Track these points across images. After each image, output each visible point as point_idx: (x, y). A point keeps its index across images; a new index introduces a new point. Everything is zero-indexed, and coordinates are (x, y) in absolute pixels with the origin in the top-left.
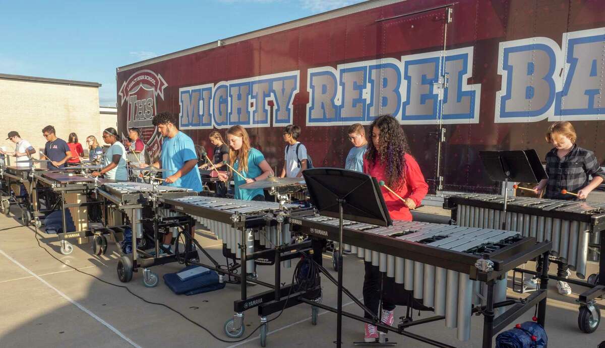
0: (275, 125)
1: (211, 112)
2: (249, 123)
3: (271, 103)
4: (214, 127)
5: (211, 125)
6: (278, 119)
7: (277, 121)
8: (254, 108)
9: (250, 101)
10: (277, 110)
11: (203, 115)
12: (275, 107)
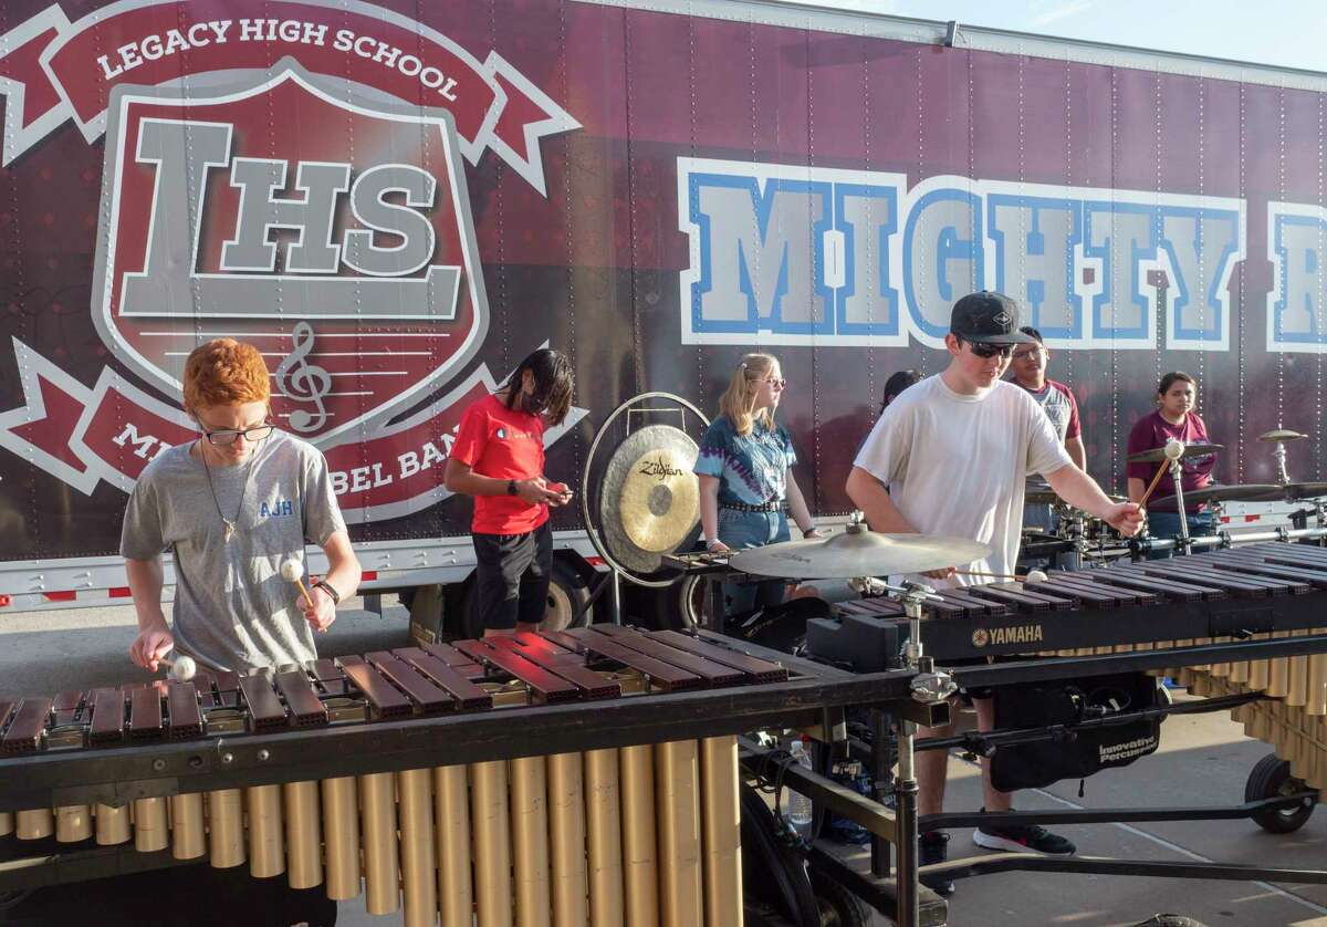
0: (1173, 344)
1: (896, 281)
2: (1077, 334)
3: (1157, 278)
4: (911, 338)
5: (894, 331)
6: (1183, 327)
7: (1180, 334)
8: (1097, 288)
9: (1081, 262)
10: (1179, 303)
11: (847, 290)
12: (1173, 292)
